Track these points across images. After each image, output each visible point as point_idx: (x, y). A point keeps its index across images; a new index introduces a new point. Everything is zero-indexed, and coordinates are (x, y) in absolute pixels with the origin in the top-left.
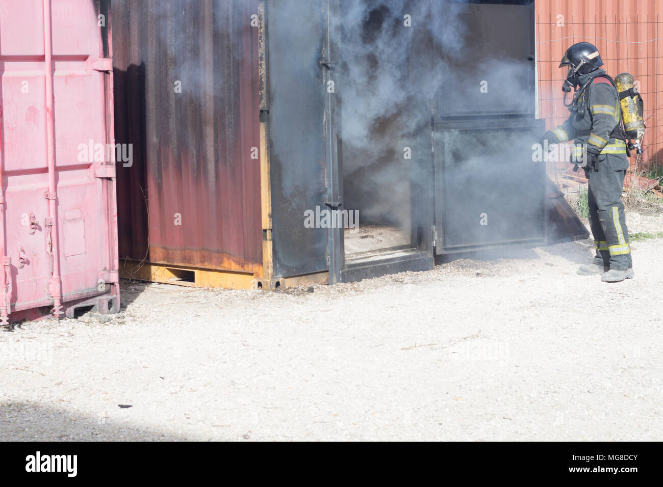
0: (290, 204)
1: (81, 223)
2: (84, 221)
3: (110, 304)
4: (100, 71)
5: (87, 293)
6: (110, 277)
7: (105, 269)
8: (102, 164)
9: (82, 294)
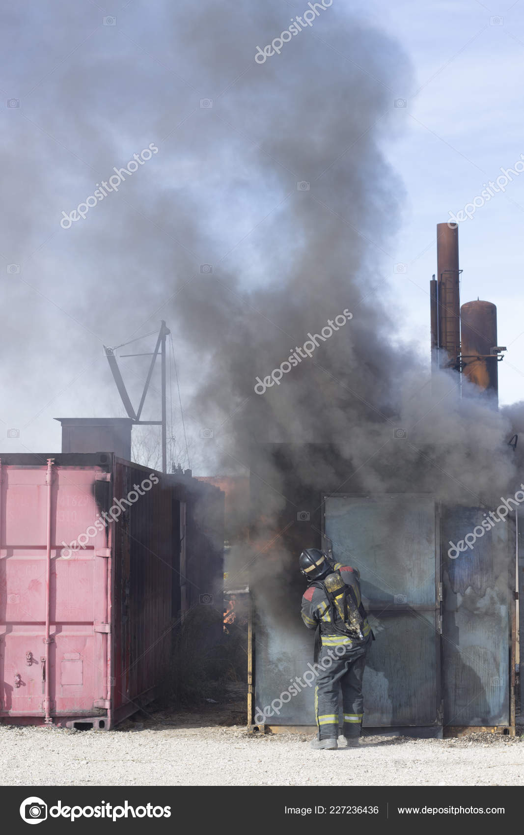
0: (277, 666)
1: (80, 663)
2: (82, 661)
3: (102, 724)
4: (103, 557)
5: (81, 713)
6: (104, 704)
7: (102, 698)
8: (103, 623)
9: (76, 713)
